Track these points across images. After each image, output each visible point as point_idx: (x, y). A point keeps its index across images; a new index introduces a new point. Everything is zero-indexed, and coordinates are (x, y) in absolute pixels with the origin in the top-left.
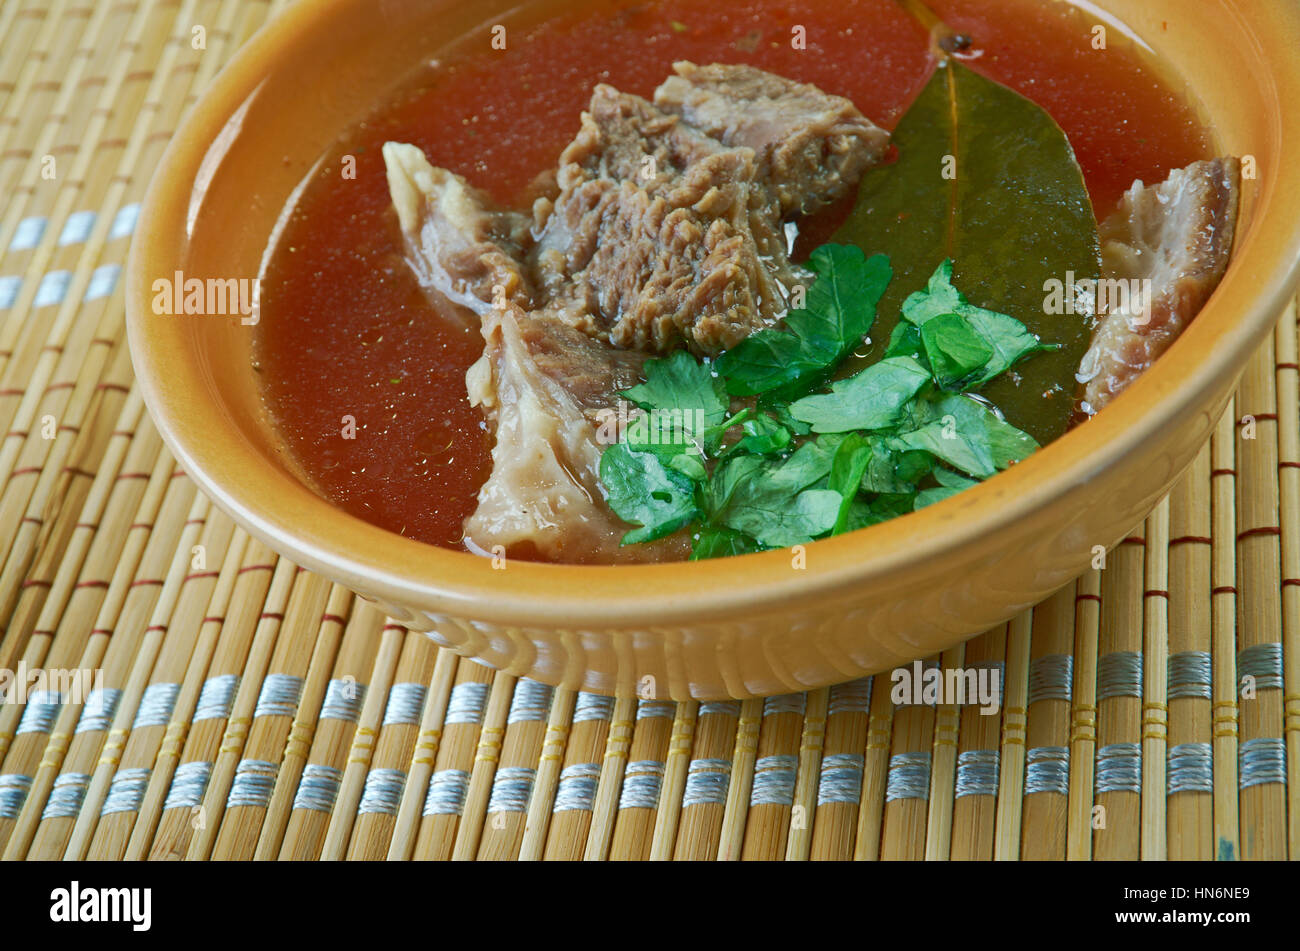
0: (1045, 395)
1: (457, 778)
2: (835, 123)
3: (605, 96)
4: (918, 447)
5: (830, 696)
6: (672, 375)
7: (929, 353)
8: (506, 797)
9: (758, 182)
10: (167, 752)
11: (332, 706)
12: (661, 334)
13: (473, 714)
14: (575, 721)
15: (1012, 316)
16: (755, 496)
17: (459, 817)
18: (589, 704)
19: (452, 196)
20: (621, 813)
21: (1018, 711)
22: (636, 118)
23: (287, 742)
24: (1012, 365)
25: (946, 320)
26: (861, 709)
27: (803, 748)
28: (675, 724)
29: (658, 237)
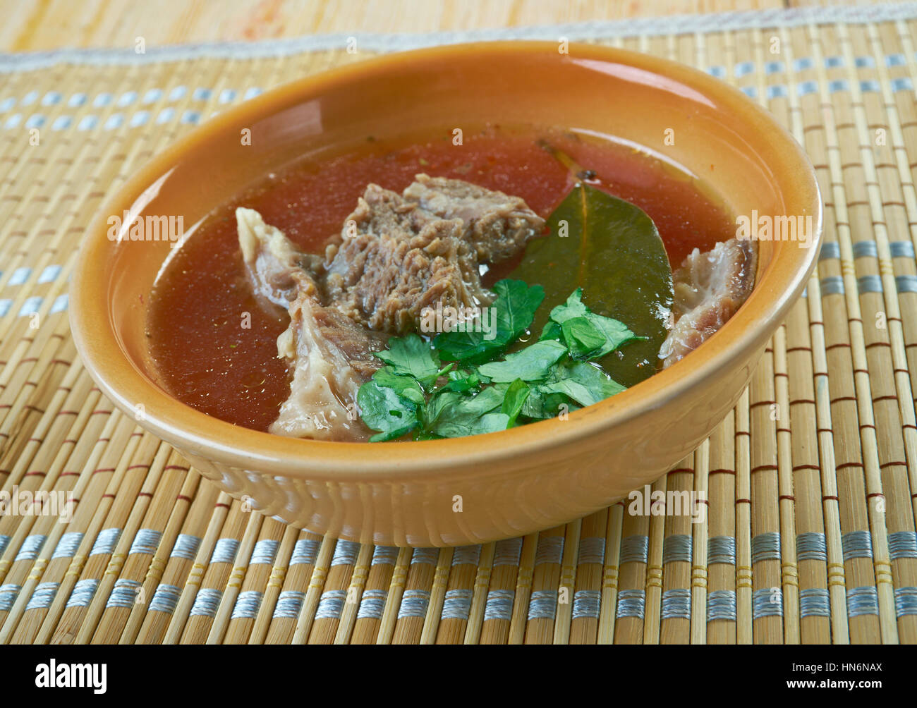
0: (638, 366)
1: (255, 596)
2: (513, 210)
3: (374, 191)
4: (559, 391)
5: (495, 555)
6: (406, 347)
7: (566, 339)
8: (285, 608)
9: (464, 240)
10: (71, 573)
11: (179, 550)
12: (400, 322)
13: (268, 558)
14: (332, 565)
15: (618, 320)
16: (454, 417)
17: (254, 620)
18: (342, 555)
19: (276, 241)
20: (358, 621)
21: (613, 568)
22: (392, 203)
23: (148, 570)
24: (618, 347)
25: (579, 321)
26: (513, 564)
27: (476, 585)
28: (396, 568)
29: (401, 265)
